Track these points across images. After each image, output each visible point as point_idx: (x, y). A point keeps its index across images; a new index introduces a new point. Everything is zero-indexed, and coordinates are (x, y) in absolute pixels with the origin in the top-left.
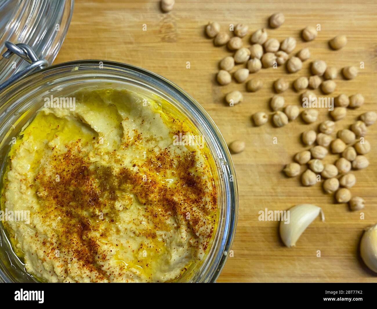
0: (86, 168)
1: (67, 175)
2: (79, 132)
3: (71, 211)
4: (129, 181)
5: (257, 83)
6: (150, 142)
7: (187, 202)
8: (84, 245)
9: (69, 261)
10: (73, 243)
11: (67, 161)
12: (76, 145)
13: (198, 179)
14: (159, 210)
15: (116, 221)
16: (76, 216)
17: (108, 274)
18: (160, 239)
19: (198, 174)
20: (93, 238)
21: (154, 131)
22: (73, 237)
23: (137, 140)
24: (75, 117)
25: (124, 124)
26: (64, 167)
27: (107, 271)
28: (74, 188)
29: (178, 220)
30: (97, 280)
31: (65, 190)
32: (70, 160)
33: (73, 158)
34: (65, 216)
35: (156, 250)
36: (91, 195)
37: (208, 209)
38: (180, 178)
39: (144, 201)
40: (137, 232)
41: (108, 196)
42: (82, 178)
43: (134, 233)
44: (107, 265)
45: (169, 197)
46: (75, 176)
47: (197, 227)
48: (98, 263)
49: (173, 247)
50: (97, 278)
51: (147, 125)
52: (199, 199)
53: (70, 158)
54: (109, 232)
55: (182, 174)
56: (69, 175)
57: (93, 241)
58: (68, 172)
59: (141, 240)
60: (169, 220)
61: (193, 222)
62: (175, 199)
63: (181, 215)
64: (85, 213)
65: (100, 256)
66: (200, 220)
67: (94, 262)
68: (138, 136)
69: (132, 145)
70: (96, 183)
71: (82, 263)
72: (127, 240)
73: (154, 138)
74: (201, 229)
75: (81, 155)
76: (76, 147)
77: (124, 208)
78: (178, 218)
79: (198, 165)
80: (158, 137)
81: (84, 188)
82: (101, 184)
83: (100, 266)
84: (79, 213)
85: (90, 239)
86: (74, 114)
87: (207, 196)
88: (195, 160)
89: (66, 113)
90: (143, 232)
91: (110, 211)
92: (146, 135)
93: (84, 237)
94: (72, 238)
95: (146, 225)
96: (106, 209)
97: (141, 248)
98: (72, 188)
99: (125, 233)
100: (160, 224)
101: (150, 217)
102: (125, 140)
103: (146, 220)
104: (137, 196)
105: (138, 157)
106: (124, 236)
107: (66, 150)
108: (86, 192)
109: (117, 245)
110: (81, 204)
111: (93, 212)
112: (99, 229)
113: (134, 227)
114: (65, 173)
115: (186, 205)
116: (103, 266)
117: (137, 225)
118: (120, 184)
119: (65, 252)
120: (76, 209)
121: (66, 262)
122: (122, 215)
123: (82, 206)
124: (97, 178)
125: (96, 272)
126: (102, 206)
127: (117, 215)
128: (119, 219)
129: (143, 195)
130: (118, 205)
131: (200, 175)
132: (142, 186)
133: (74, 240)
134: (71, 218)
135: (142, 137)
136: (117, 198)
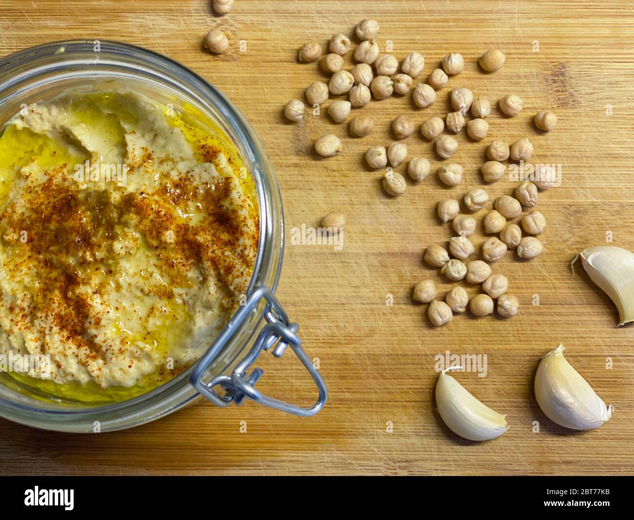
0: (74, 198)
1: (46, 208)
2: (65, 154)
3: (52, 258)
4: (133, 209)
5: (364, 123)
6: (165, 164)
7: (217, 245)
8: (69, 306)
9: (47, 332)
10: (54, 303)
11: (47, 192)
12: (61, 172)
13: (234, 213)
14: (177, 257)
15: (116, 273)
16: (58, 265)
17: (104, 349)
18: (179, 301)
19: (233, 207)
20: (82, 295)
21: (170, 148)
22: (54, 295)
23: (146, 160)
24: (60, 133)
25: (129, 138)
26: (42, 200)
27: (102, 344)
28: (57, 225)
29: (204, 269)
30: (87, 360)
31: (44, 229)
32: (51, 191)
33: (55, 188)
34: (42, 267)
35: (174, 316)
36: (80, 233)
37: (248, 256)
38: (208, 214)
39: (155, 243)
40: (146, 289)
41: (104, 234)
42: (68, 211)
43: (142, 290)
44: (103, 335)
45: (190, 237)
46: (58, 209)
47: (230, 277)
48: (89, 331)
49: (198, 310)
50: (88, 356)
51: (161, 141)
52: (234, 241)
53: (51, 189)
54: (105, 287)
55: (212, 207)
56: (49, 209)
57: (82, 300)
58: (48, 205)
59: (152, 302)
60: (192, 271)
61: (225, 271)
62: (200, 239)
63: (208, 260)
64: (71, 261)
65: (93, 321)
66: (235, 267)
67: (83, 332)
68: (148, 156)
69: (139, 167)
70: (87, 216)
71: (65, 333)
72: (131, 301)
73: (171, 157)
74: (237, 281)
75: (66, 184)
76: (60, 174)
77: (126, 253)
78: (204, 266)
79: (234, 194)
80: (176, 155)
81: (70, 223)
82: (94, 217)
83: (92, 337)
84: (63, 260)
85: (78, 297)
86: (57, 127)
87: (246, 237)
88: (231, 189)
89: (47, 127)
90: (155, 289)
91: (107, 254)
92: (158, 154)
93: (70, 294)
94: (52, 297)
95: (159, 279)
96: (101, 252)
97: (152, 312)
98: (53, 226)
99: (129, 290)
100: (178, 277)
101: (164, 267)
102: (130, 161)
103: (159, 272)
104: (145, 236)
105: (147, 183)
106: (127, 294)
107: (45, 179)
108: (73, 228)
109: (117, 308)
110: (65, 246)
111: (83, 257)
112: (91, 282)
113: (141, 283)
114: (43, 207)
115: (215, 247)
116: (96, 336)
117: (146, 279)
118: (121, 215)
119: (41, 317)
120: (59, 255)
121: (42, 333)
122: (124, 264)
123: (67, 248)
124: (88, 209)
125: (86, 347)
126: (96, 248)
127: (117, 263)
128: (120, 270)
129: (154, 233)
130: (118, 246)
131: (236, 208)
132: (152, 221)
133: (55, 298)
134: (52, 269)
135: (153, 157)
136: (117, 237)
